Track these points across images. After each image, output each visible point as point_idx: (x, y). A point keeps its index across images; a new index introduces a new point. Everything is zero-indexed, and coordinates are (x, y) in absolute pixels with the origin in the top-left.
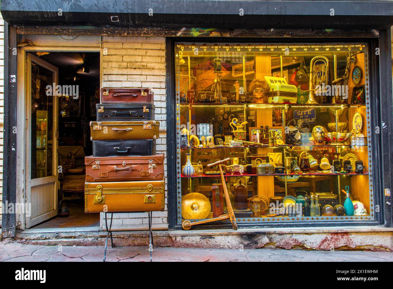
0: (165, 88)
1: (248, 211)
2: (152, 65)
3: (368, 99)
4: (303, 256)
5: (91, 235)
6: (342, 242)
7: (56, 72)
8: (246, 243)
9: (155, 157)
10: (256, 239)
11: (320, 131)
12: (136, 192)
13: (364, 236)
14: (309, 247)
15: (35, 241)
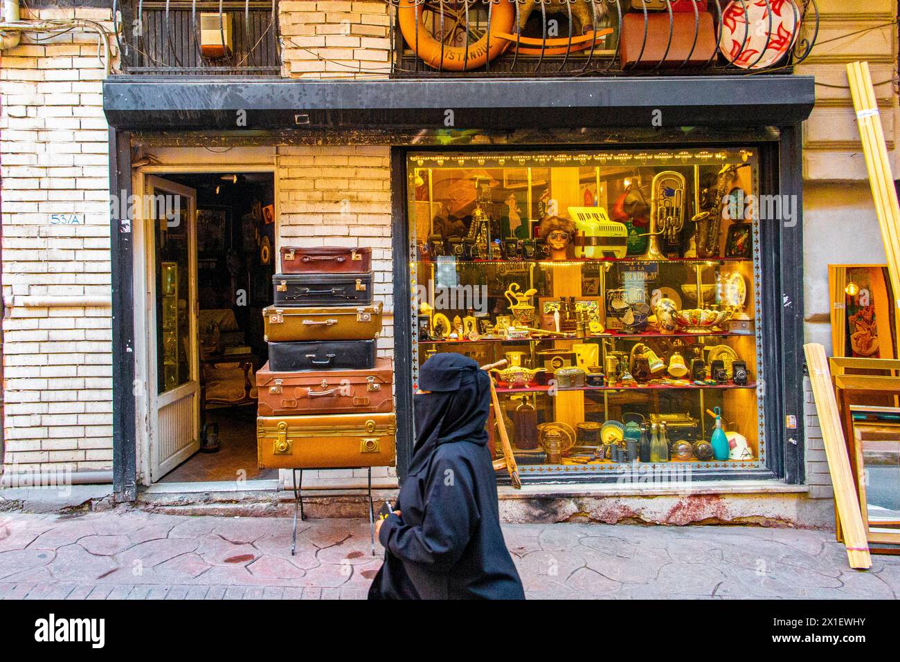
0: (391, 237)
1: (538, 454)
2: (367, 196)
3: (757, 250)
4: (639, 539)
5: (264, 498)
6: (708, 511)
7: (192, 198)
8: (537, 513)
9: (379, 373)
10: (556, 506)
11: (669, 309)
12: (345, 434)
13: (748, 501)
14: (648, 521)
15: (171, 508)
